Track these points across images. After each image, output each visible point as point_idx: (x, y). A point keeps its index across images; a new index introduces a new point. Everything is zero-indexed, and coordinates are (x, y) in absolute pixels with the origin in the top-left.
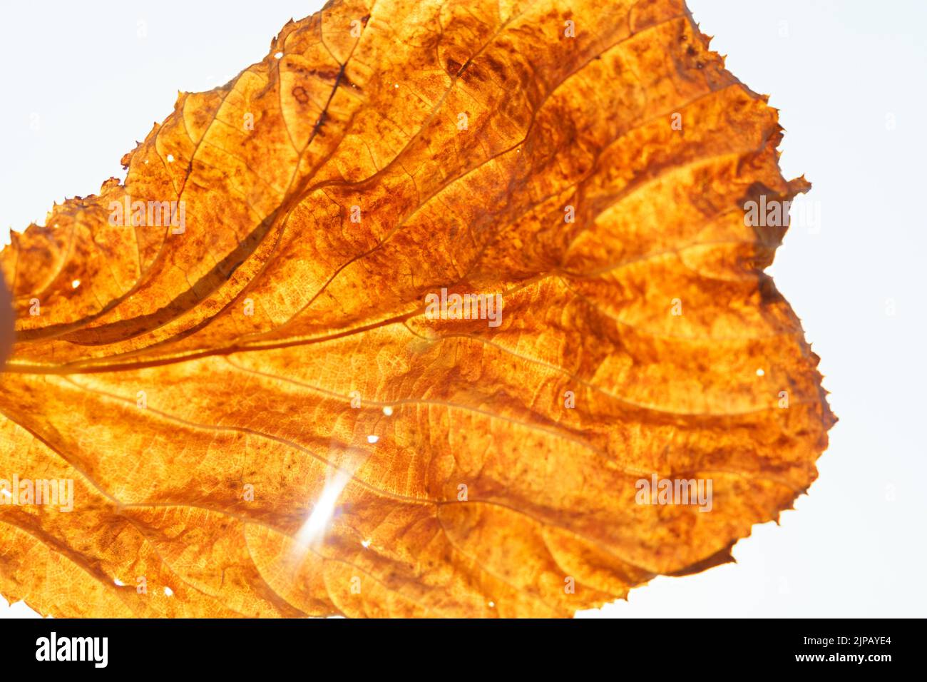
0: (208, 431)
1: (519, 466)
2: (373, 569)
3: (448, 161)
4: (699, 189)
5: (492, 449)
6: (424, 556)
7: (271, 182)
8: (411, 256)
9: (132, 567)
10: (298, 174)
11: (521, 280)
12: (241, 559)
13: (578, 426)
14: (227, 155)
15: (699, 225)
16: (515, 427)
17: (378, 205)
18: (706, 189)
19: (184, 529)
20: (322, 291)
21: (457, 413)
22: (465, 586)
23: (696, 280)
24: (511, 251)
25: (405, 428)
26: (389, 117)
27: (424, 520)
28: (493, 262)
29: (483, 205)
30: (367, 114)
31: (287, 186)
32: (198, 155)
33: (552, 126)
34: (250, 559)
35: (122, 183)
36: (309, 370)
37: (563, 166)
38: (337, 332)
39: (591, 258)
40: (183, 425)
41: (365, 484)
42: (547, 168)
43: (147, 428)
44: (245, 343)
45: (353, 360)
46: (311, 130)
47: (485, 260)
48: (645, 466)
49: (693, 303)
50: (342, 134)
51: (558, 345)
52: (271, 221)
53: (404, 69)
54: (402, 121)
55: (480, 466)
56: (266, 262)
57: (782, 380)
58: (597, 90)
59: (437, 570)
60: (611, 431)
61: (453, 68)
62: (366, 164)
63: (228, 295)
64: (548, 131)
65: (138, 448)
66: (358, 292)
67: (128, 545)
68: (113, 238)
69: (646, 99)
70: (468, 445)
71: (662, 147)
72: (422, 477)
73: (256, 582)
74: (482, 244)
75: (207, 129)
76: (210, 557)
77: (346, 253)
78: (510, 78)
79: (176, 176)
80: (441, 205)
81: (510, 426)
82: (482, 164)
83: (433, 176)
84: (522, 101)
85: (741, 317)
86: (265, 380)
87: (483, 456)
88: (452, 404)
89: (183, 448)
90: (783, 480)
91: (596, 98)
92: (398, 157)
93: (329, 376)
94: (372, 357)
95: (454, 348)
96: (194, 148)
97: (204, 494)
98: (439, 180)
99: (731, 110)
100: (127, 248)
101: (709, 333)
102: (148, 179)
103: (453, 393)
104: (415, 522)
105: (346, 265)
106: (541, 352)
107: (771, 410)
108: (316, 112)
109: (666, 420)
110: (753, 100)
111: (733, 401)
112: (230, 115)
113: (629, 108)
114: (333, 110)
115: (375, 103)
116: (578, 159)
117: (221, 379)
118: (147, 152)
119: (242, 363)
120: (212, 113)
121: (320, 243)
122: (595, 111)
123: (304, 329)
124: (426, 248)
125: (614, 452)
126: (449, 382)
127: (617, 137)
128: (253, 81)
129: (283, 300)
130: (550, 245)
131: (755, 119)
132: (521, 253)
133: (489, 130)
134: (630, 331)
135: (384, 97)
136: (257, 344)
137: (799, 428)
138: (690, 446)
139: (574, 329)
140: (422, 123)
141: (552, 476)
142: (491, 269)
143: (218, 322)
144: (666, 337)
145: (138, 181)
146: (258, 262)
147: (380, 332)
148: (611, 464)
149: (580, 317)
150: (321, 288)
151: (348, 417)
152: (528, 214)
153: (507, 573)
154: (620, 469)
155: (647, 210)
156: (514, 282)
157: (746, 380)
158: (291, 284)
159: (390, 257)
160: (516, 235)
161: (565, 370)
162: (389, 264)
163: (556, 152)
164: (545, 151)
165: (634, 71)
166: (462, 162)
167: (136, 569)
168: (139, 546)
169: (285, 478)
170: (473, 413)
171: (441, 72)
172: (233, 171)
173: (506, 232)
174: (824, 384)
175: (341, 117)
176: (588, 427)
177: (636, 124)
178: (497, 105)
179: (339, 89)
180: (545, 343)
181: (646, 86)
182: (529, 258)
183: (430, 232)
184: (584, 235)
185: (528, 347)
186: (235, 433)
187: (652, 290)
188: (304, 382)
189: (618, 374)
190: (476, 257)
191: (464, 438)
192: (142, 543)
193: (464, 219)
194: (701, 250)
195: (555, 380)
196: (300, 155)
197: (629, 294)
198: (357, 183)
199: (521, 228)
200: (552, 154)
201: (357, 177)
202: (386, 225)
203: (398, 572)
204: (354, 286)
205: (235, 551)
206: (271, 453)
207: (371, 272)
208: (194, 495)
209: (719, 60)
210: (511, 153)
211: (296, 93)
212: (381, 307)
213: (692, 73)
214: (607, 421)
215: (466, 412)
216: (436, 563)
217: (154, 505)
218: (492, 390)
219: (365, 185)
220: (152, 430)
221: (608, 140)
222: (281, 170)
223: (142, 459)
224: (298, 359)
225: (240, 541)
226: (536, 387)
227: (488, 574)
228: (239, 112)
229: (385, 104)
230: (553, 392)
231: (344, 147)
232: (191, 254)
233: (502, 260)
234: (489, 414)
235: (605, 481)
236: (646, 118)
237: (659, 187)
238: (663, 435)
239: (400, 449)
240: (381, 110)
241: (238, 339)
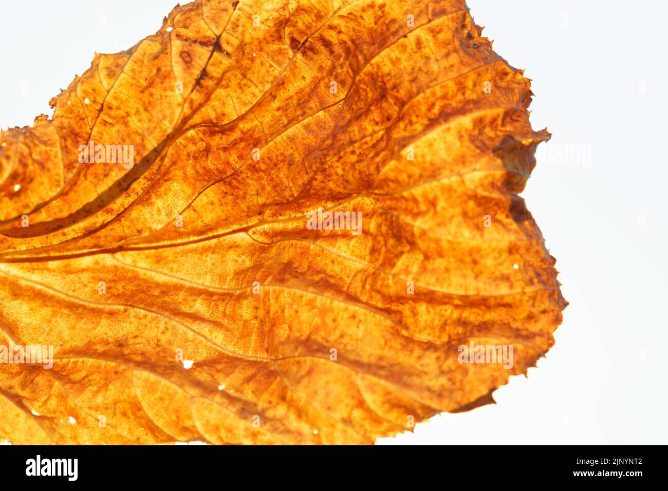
0: (101, 307)
1: (338, 333)
2: (228, 405)
3: (288, 112)
4: (476, 132)
5: (317, 320)
6: (266, 396)
7: (162, 120)
8: (258, 180)
9: (45, 402)
10: (182, 114)
11: (338, 200)
12: (129, 397)
13: (380, 305)
14: (130, 100)
15: (477, 158)
16: (336, 303)
17: (235, 143)
18: (481, 133)
19: (85, 375)
20: (189, 206)
21: (292, 293)
22: (296, 419)
23: (474, 197)
24: (335, 177)
25: (251, 306)
26: (248, 77)
27: (265, 371)
28: (320, 184)
29: (313, 144)
30: (232, 74)
31: (174, 123)
32: (108, 99)
33: (367, 87)
34: (136, 397)
35: (50, 118)
36: (176, 265)
37: (376, 115)
38: (196, 238)
39: (396, 181)
40: (81, 303)
41: (219, 346)
42: (363, 117)
43: (55, 304)
44: (128, 244)
45: (208, 259)
46: (194, 82)
47: (315, 183)
48: (429, 334)
49: (470, 214)
50: (215, 87)
51: (366, 246)
52: (161, 148)
53: (260, 43)
54: (257, 80)
55: (308, 332)
56: (151, 182)
57: (531, 273)
58: (402, 60)
59: (275, 407)
60: (404, 309)
61: (294, 43)
62: (230, 111)
63: (122, 205)
64: (364, 90)
65: (48, 318)
66: (215, 208)
67: (42, 386)
68: (45, 156)
69: (439, 67)
70: (299, 317)
71: (449, 102)
72: (263, 341)
73: (139, 414)
74: (313, 171)
75: (117, 79)
76: (105, 395)
77: (209, 178)
78: (336, 53)
79: (90, 114)
80: (283, 143)
81: (331, 303)
82: (314, 114)
83: (277, 122)
84: (345, 69)
85: (504, 226)
86: (141, 272)
87: (310, 325)
88: (288, 287)
89: (82, 318)
90: (531, 344)
91: (402, 66)
92: (253, 106)
93: (190, 270)
94: (223, 256)
95: (287, 249)
96: (106, 93)
97: (98, 351)
98: (281, 125)
99: (497, 78)
100: (54, 163)
101: (482, 235)
102: (70, 115)
103: (288, 280)
104: (258, 372)
105: (207, 188)
106: (353, 251)
107: (524, 293)
108: (198, 69)
109: (446, 300)
110: (513, 72)
111: (497, 286)
112: (133, 70)
113: (426, 73)
114: (210, 69)
115: (238, 65)
116: (387, 110)
117: (109, 271)
118: (70, 96)
119: (125, 260)
120: (120, 68)
121: (190, 171)
122: (401, 76)
123: (173, 234)
124: (270, 175)
125: (406, 324)
126: (284, 272)
127: (418, 93)
128: (149, 48)
129: (160, 211)
130: (365, 172)
131: (515, 86)
132: (342, 178)
133: (319, 90)
134: (424, 233)
135: (245, 62)
136: (137, 246)
137: (542, 308)
138: (462, 320)
139: (379, 234)
140: (272, 82)
141: (362, 340)
142: (318, 190)
143: (110, 227)
144: (450, 238)
145: (62, 116)
146: (145, 181)
147: (228, 239)
148: (404, 333)
149: (385, 225)
150: (188, 204)
151: (205, 299)
152: (349, 149)
153: (329, 408)
154: (410, 336)
155: (439, 145)
156: (333, 201)
157: (507, 272)
158: (167, 200)
159: (242, 181)
160: (339, 165)
161: (370, 264)
162: (240, 187)
163: (370, 105)
164: (361, 105)
165: (430, 47)
166: (299, 112)
167: (49, 403)
168: (51, 386)
169: (160, 340)
170: (304, 293)
171: (286, 47)
172: (134, 111)
173: (332, 162)
174: (559, 278)
175: (215, 75)
176: (387, 306)
177: (432, 84)
178: (325, 72)
179: (215, 53)
180: (357, 245)
181: (439, 58)
182: (348, 181)
183: (273, 163)
184: (392, 164)
185: (344, 247)
186: (122, 308)
187: (441, 204)
188: (171, 274)
189: (413, 266)
190: (308, 181)
191: (297, 312)
192: (53, 384)
193: (300, 154)
194: (478, 175)
195: (363, 272)
196: (185, 100)
197: (423, 207)
198: (222, 125)
199: (343, 160)
200: (367, 107)
201: (222, 120)
202: (241, 157)
203: (246, 407)
204: (212, 204)
205: (124, 391)
206: (150, 322)
207: (226, 193)
208: (92, 351)
209: (488, 44)
210: (335, 107)
211: (183, 56)
212: (231, 220)
213: (471, 50)
214: (402, 301)
215: (299, 292)
216: (274, 402)
217: (61, 359)
218: (317, 278)
219: (227, 127)
220: (59, 305)
221: (411, 96)
222: (170, 111)
223: (51, 325)
224: (166, 258)
225: (128, 383)
226: (348, 277)
227: (315, 409)
228: (140, 69)
229: (246, 68)
230: (361, 279)
231: (215, 98)
232: (99, 172)
233: (327, 183)
234: (316, 294)
235: (401, 344)
236: (440, 81)
237: (449, 129)
238: (443, 312)
239: (246, 321)
240: (242, 71)
241: (123, 242)
